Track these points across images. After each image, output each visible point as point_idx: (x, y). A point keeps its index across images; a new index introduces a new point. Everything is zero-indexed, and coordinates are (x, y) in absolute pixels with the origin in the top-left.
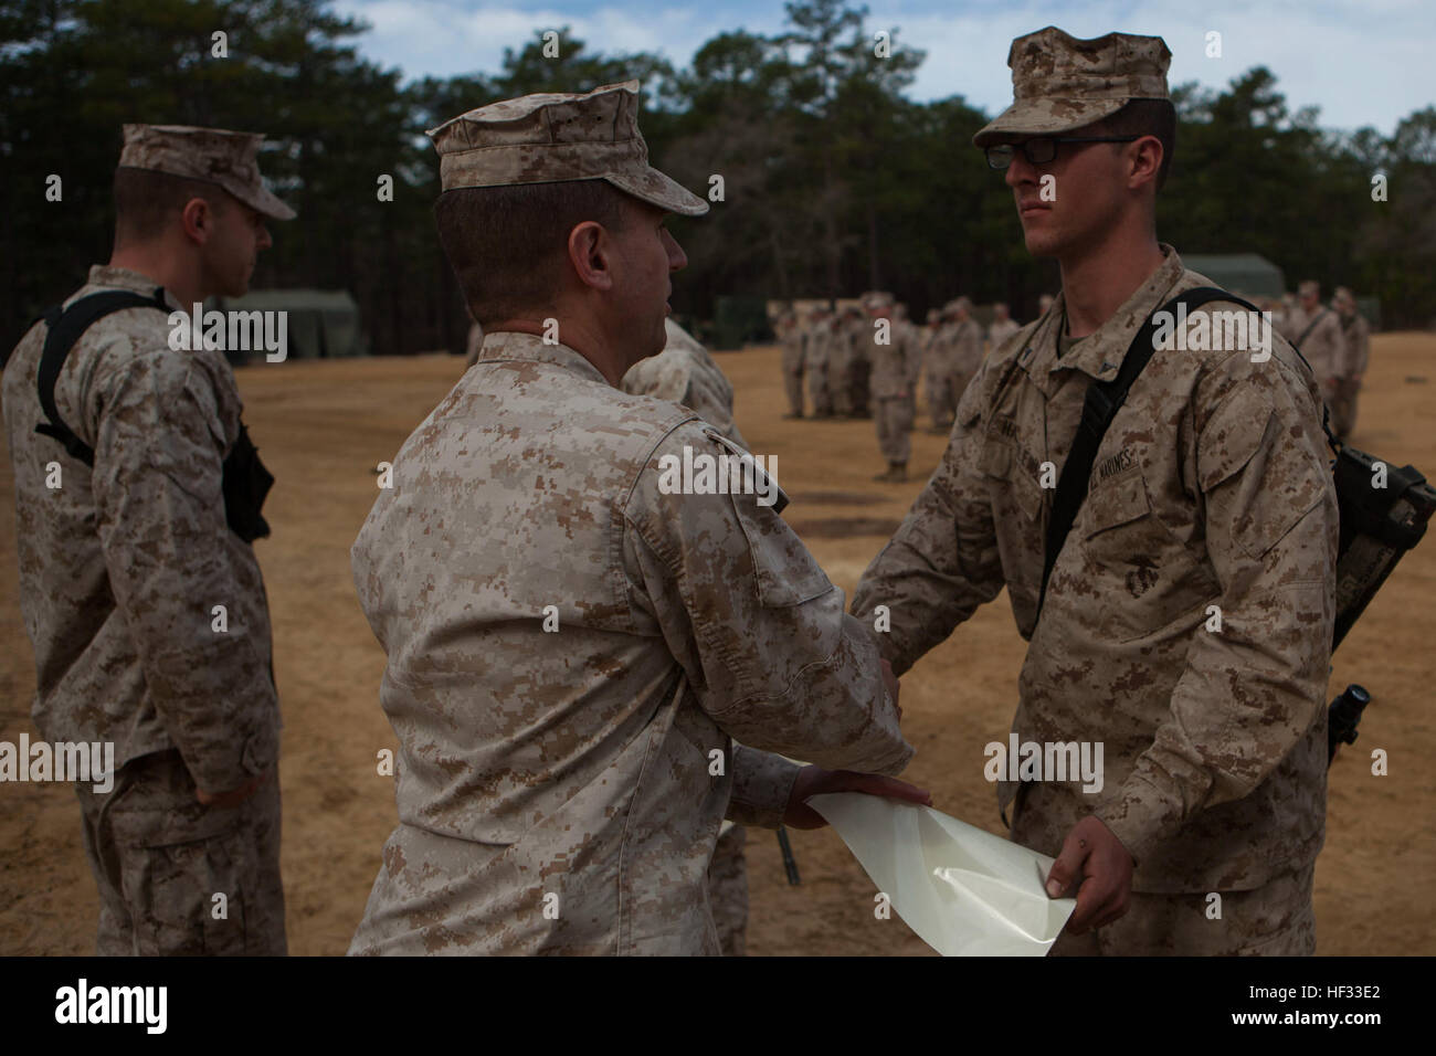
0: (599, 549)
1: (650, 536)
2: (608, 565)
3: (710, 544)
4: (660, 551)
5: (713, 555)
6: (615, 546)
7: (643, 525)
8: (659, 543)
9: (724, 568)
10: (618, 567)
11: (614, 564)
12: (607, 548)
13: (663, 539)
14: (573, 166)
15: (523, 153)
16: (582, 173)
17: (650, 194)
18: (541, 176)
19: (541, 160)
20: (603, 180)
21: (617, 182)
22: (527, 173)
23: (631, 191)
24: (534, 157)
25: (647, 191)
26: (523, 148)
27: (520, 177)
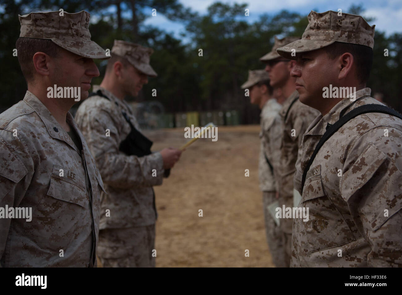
14: (41, 34)
15: (27, 28)
16: (44, 37)
17: (70, 48)
18: (31, 36)
19: (32, 30)
20: (50, 40)
21: (54, 42)
22: (28, 34)
23: (60, 45)
24: (29, 30)
25: (69, 47)
26: (28, 26)
27: (26, 35)
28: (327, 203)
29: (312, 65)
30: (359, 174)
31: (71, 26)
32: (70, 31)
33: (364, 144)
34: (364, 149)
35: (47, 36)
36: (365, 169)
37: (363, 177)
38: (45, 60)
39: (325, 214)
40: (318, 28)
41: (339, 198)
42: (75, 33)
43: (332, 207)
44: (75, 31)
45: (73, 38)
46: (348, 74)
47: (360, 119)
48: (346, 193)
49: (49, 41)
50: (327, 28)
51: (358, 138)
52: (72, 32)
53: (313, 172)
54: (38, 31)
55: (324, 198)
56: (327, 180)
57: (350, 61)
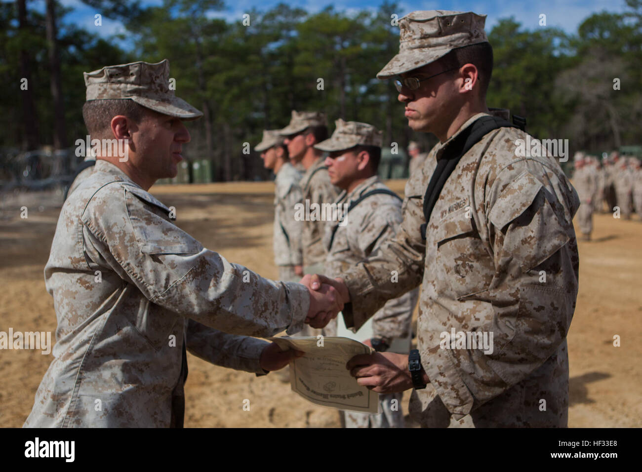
0: (74, 235)
1: (92, 227)
2: (77, 241)
3: (118, 228)
4: (97, 233)
5: (120, 233)
6: (80, 233)
7: (88, 223)
8: (95, 230)
9: (126, 238)
10: (81, 242)
11: (80, 241)
12: (77, 234)
13: (96, 228)
14: (118, 93)
15: (99, 87)
16: (122, 96)
17: (155, 107)
18: (105, 96)
19: (105, 90)
20: (131, 99)
21: (137, 101)
22: (100, 95)
23: (143, 105)
24: (102, 89)
25: (154, 105)
26: (100, 85)
27: (98, 97)
28: (350, 253)
29: (341, 159)
30: (371, 234)
31: (154, 79)
32: (153, 87)
33: (374, 215)
34: (374, 219)
35: (127, 95)
36: (374, 231)
37: (374, 235)
38: (125, 126)
39: (349, 260)
40: (345, 133)
41: (358, 250)
42: (159, 88)
43: (353, 256)
44: (158, 86)
45: (156, 94)
46: (366, 167)
47: (372, 198)
48: (363, 246)
49: (130, 101)
50: (351, 134)
51: (371, 211)
52: (155, 87)
53: (340, 233)
54: (114, 90)
55: (349, 250)
56: (350, 237)
57: (367, 157)
